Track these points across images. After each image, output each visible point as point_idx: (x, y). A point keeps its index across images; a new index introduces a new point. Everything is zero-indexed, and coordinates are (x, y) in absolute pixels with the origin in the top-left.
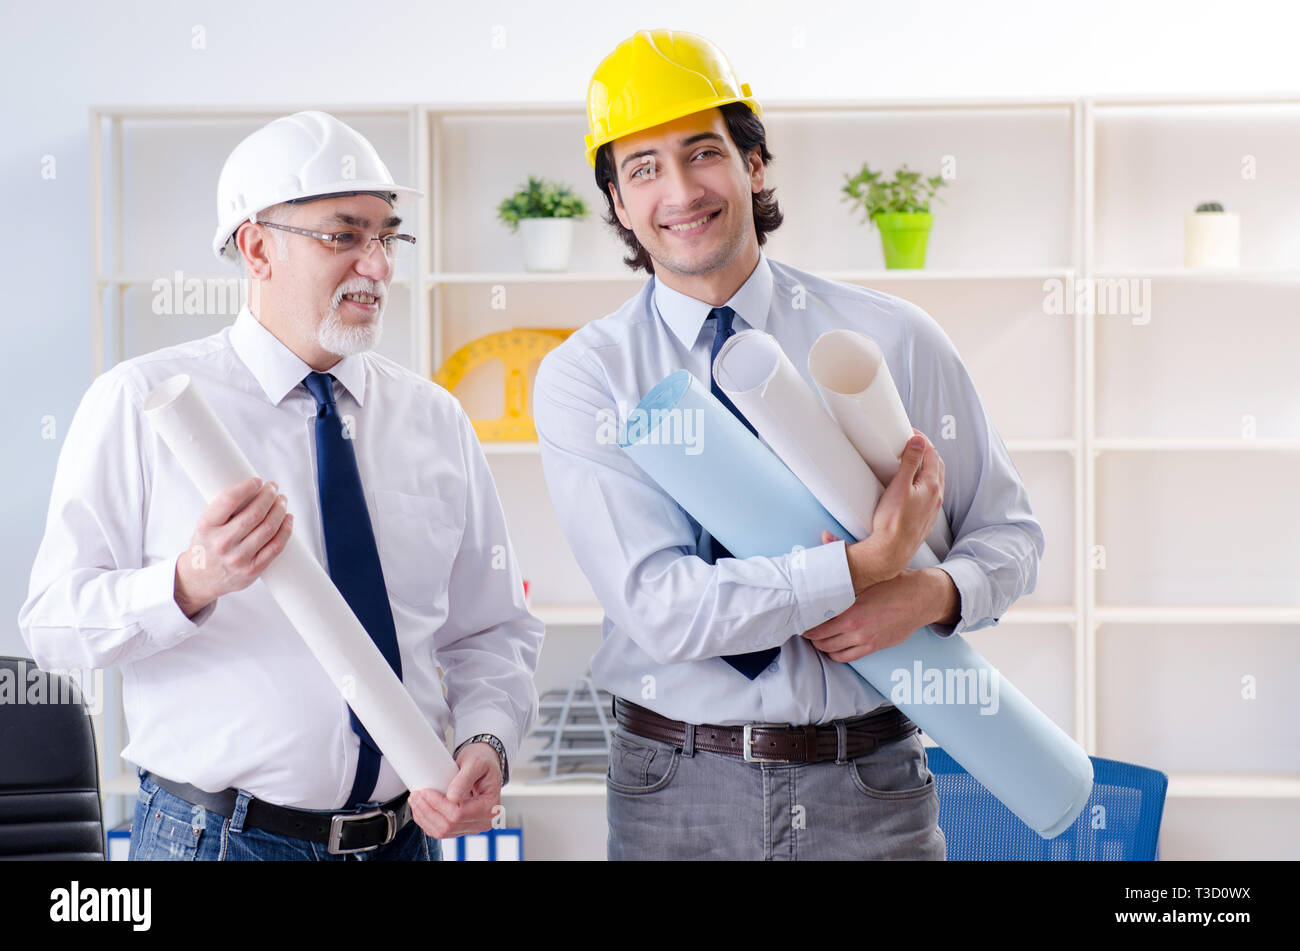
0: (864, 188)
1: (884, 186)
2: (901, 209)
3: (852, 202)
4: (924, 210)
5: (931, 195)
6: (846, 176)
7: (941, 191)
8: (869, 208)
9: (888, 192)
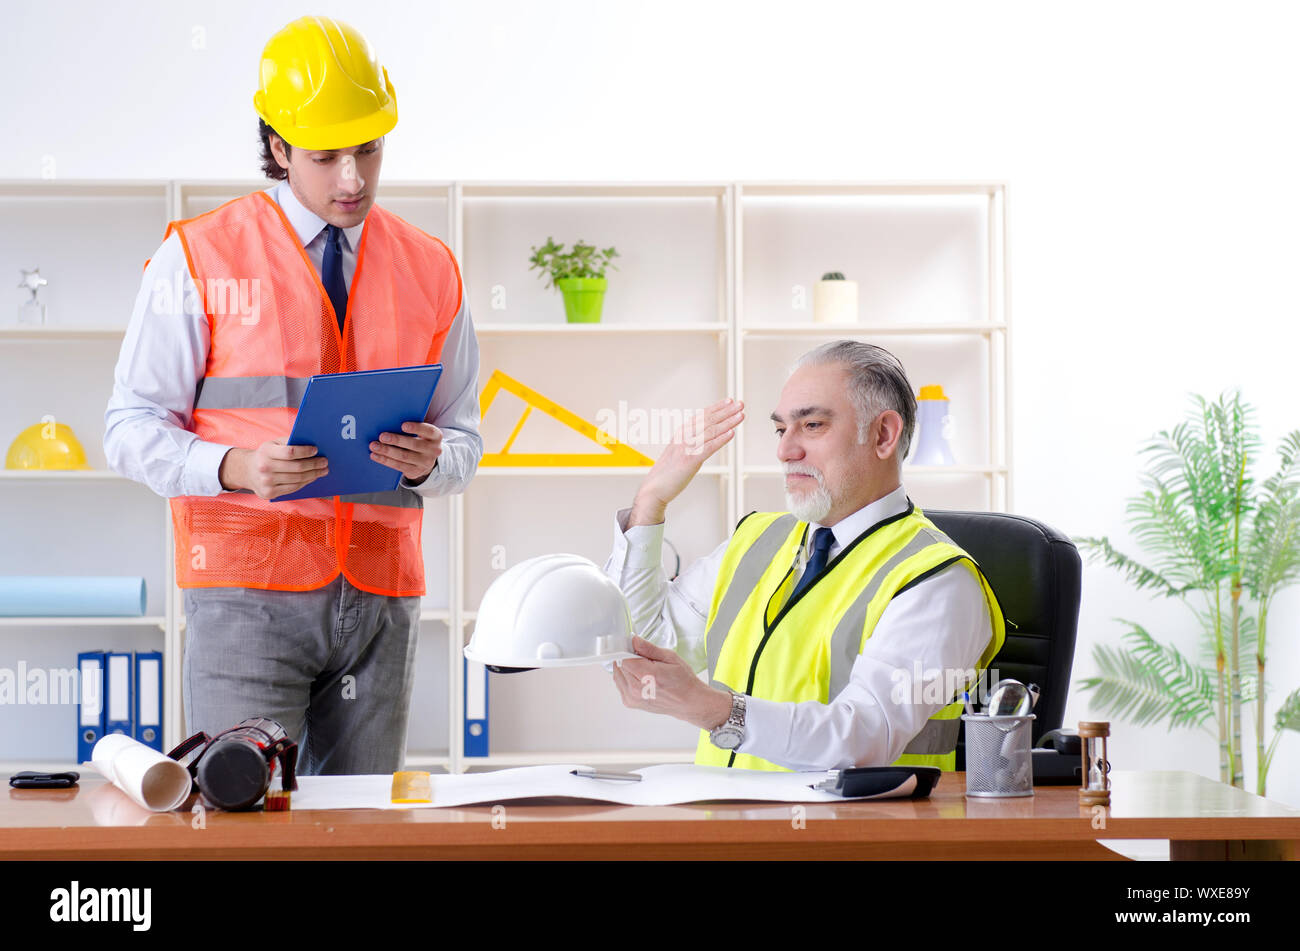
0: (548, 258)
1: (564, 257)
2: (581, 274)
3: (539, 269)
4: (600, 276)
5: (605, 264)
6: (533, 248)
7: (613, 261)
8: (553, 274)
9: (568, 261)
